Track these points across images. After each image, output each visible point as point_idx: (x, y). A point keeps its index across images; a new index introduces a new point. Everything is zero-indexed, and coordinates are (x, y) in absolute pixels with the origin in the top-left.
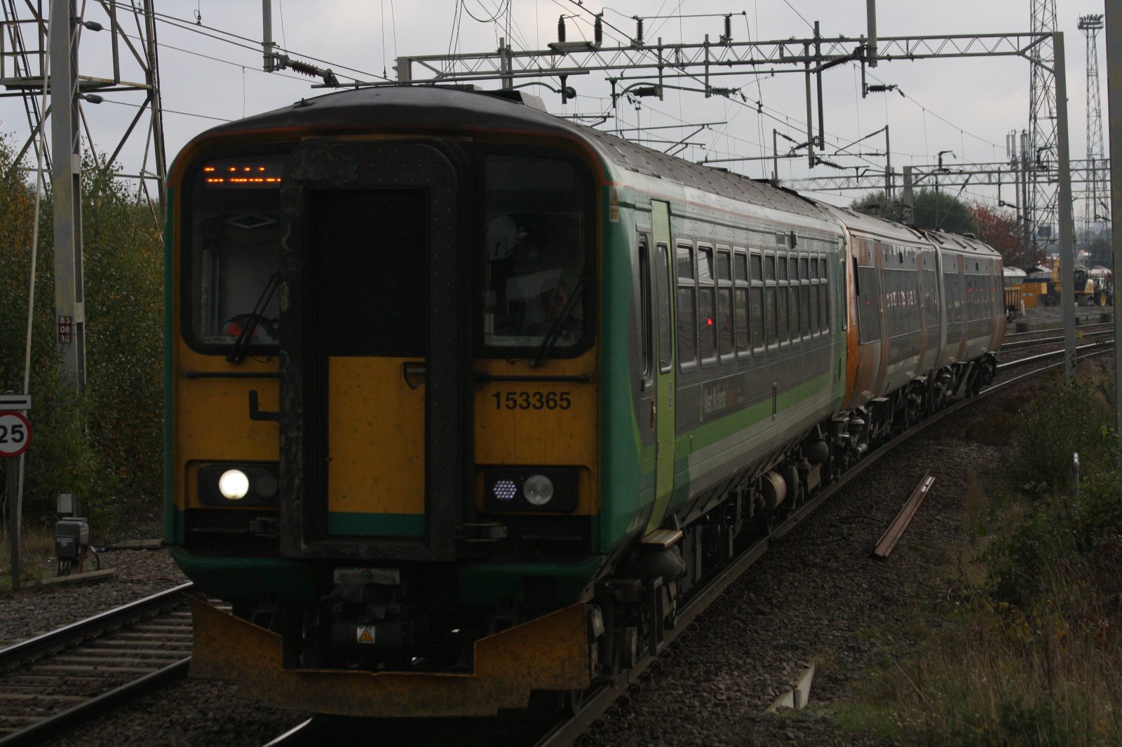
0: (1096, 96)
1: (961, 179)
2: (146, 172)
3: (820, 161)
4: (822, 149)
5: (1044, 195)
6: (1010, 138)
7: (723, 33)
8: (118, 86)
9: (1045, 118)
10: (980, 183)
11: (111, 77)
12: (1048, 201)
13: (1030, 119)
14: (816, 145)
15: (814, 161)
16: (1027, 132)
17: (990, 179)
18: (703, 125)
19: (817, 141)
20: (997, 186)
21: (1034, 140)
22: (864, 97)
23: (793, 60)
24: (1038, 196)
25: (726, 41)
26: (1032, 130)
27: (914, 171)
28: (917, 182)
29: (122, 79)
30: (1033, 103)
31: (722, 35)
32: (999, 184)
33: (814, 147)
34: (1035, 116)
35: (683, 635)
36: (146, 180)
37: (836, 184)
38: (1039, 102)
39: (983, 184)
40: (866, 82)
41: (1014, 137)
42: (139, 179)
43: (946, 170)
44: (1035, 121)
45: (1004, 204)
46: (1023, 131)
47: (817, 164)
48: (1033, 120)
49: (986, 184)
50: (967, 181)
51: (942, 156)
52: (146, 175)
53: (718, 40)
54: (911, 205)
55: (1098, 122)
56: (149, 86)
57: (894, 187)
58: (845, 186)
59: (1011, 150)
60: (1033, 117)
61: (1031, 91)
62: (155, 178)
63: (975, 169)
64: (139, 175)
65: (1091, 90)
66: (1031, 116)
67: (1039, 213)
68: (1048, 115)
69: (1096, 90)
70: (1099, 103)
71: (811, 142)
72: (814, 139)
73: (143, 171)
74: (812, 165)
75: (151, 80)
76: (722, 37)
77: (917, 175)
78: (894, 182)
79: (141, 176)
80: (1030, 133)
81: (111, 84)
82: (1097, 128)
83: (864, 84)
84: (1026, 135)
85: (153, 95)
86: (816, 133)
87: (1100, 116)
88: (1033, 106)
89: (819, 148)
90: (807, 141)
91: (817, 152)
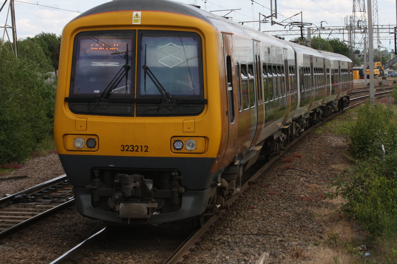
0: (376, 4)
1: (329, 32)
2: (7, 25)
3: (276, 23)
4: (276, 18)
5: (358, 39)
6: (346, 19)
9: (358, 11)
10: (336, 33)
12: (359, 41)
13: (353, 12)
14: (274, 16)
15: (273, 23)
16: (352, 16)
17: (340, 32)
18: (232, 10)
19: (274, 15)
20: (342, 34)
21: (354, 19)
24: (356, 39)
26: (354, 16)
27: (311, 29)
28: (313, 33)
30: (354, 6)
32: (343, 34)
33: (273, 17)
34: (355, 11)
35: (202, 237)
36: (7, 28)
37: (282, 33)
38: (356, 6)
39: (337, 33)
41: (347, 18)
42: (4, 28)
43: (323, 28)
44: (355, 13)
45: (345, 41)
46: (351, 16)
47: (274, 24)
48: (354, 12)
49: (338, 33)
50: (331, 32)
51: (322, 23)
52: (7, 26)
54: (311, 41)
55: (377, 13)
58: (286, 34)
59: (346, 23)
60: (354, 11)
61: (353, 2)
62: (11, 28)
63: (334, 28)
64: (4, 26)
65: (374, 2)
66: (353, 11)
67: (356, 45)
68: (359, 10)
69: (376, 2)
70: (377, 7)
71: (272, 16)
72: (273, 14)
73: (6, 25)
74: (272, 24)
77: (312, 30)
78: (304, 33)
79: (5, 27)
80: (353, 17)
82: (376, 15)
84: (351, 17)
86: (273, 12)
87: (377, 11)
88: (354, 7)
89: (275, 18)
90: (270, 15)
91: (274, 19)
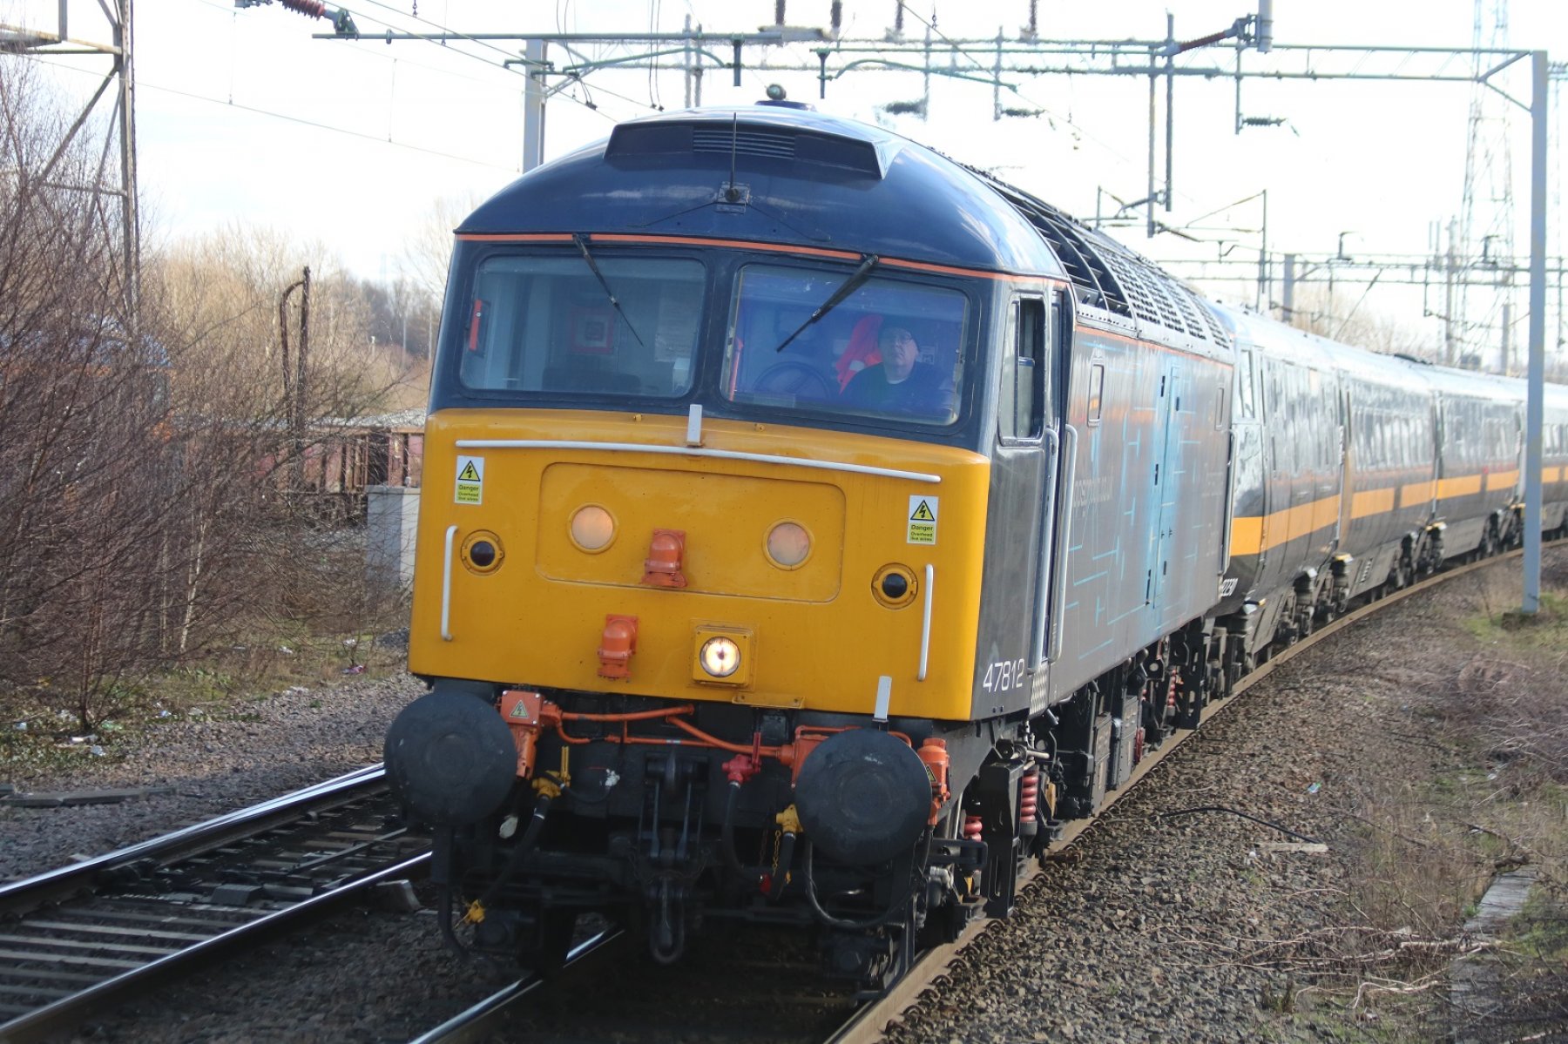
1: (1372, 273)
2: (104, 184)
3: (1163, 229)
4: (1168, 210)
7: (1026, 24)
8: (63, 46)
10: (1398, 281)
11: (53, 30)
12: (1483, 318)
13: (1463, 202)
14: (1160, 203)
15: (1154, 227)
16: (1458, 219)
17: (1412, 276)
19: (1161, 197)
20: (1423, 286)
21: (1468, 230)
22: (1237, 132)
23: (1131, 71)
24: (1468, 308)
25: (1029, 36)
26: (1469, 218)
27: (1300, 258)
28: (1306, 274)
29: (70, 34)
30: (1469, 177)
31: (1024, 26)
32: (1426, 284)
33: (1157, 205)
34: (1471, 197)
36: (103, 196)
39: (1402, 281)
40: (1241, 111)
42: (91, 194)
43: (1348, 259)
44: (1471, 204)
45: (1431, 314)
47: (1159, 232)
48: (1468, 202)
49: (1406, 282)
50: (1377, 277)
52: (102, 187)
53: (1017, 35)
56: (117, 50)
57: (1271, 280)
59: (1434, 243)
60: (1468, 198)
62: (118, 194)
63: (1386, 261)
64: (92, 187)
66: (1464, 196)
71: (1152, 198)
72: (1156, 194)
73: (99, 181)
74: (1151, 233)
75: (121, 39)
76: (1023, 30)
77: (1304, 265)
78: (1270, 273)
79: (95, 189)
80: (1462, 221)
81: (54, 42)
83: (1238, 115)
84: (1455, 223)
85: (120, 64)
86: (1160, 186)
88: (1469, 182)
89: (1164, 207)
90: (1146, 196)
91: (1159, 213)
